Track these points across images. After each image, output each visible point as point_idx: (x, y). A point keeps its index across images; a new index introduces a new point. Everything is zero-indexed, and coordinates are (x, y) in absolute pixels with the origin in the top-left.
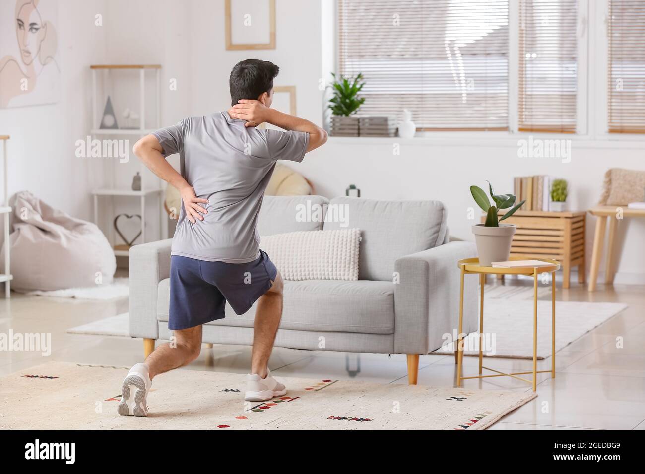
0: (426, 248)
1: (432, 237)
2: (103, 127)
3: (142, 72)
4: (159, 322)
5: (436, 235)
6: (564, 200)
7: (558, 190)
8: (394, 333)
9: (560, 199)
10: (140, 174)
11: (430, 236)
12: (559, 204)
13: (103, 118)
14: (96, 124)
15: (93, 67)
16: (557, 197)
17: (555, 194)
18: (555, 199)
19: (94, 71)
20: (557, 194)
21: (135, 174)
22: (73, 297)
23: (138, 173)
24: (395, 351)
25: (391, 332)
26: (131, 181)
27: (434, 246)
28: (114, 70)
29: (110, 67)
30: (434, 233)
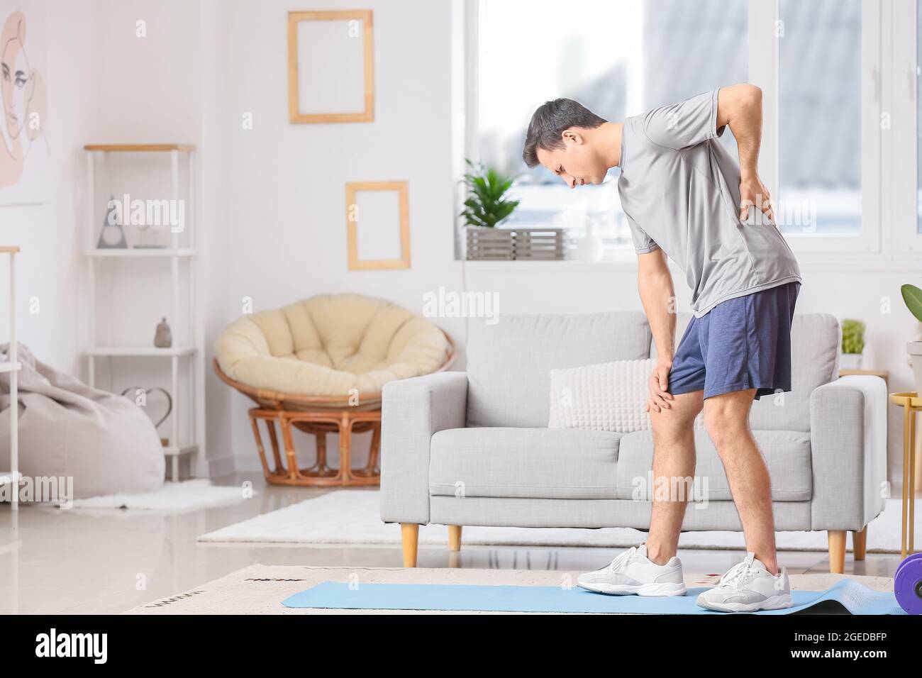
0: (819, 382)
1: (827, 366)
2: (102, 245)
3: (175, 155)
4: (432, 498)
5: (831, 363)
6: (860, 352)
7: (852, 335)
8: (811, 500)
9: (856, 350)
10: (168, 322)
11: (824, 365)
12: (855, 357)
13: (103, 232)
14: (91, 241)
15: (88, 148)
16: (851, 347)
17: (847, 342)
18: (847, 350)
19: (90, 154)
20: (852, 343)
21: (159, 321)
22: (123, 507)
23: (164, 320)
24: (813, 527)
25: (808, 498)
26: (152, 333)
27: (829, 380)
28: (112, 154)
29: (108, 149)
30: (829, 361)
